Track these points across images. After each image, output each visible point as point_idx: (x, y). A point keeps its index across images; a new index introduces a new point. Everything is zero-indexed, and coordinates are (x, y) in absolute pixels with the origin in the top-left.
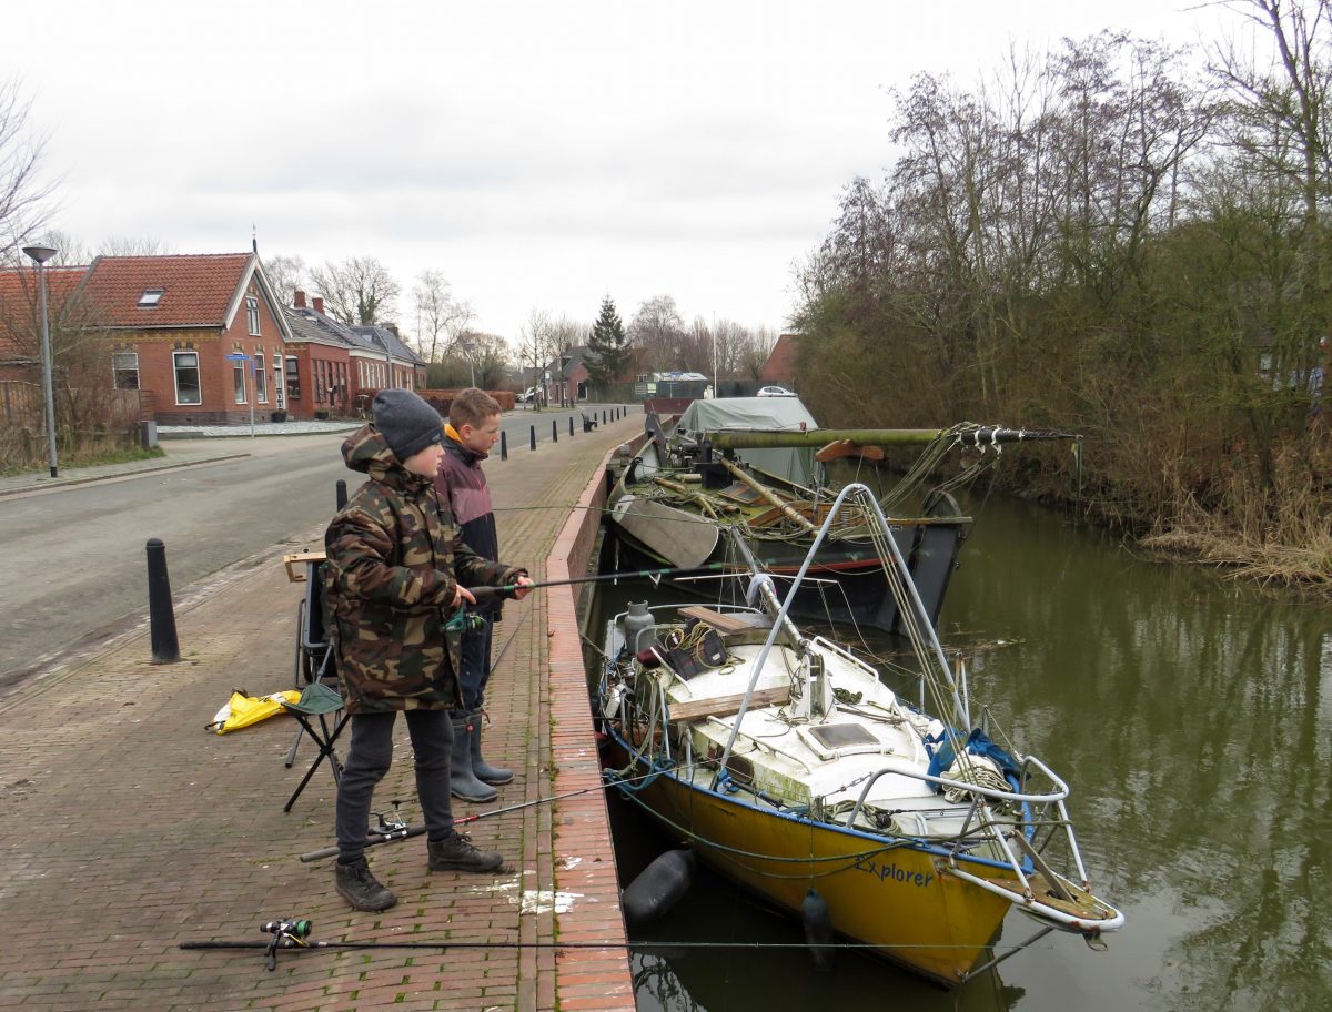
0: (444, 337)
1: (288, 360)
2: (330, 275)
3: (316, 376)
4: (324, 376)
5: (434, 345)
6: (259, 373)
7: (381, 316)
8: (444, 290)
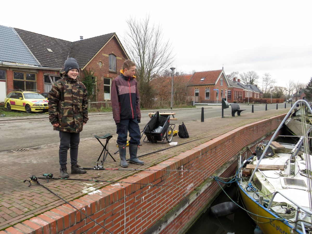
0: (268, 87)
1: (228, 91)
2: (244, 75)
3: (235, 94)
4: (236, 94)
5: (266, 89)
6: (222, 93)
7: (255, 83)
8: (269, 77)
